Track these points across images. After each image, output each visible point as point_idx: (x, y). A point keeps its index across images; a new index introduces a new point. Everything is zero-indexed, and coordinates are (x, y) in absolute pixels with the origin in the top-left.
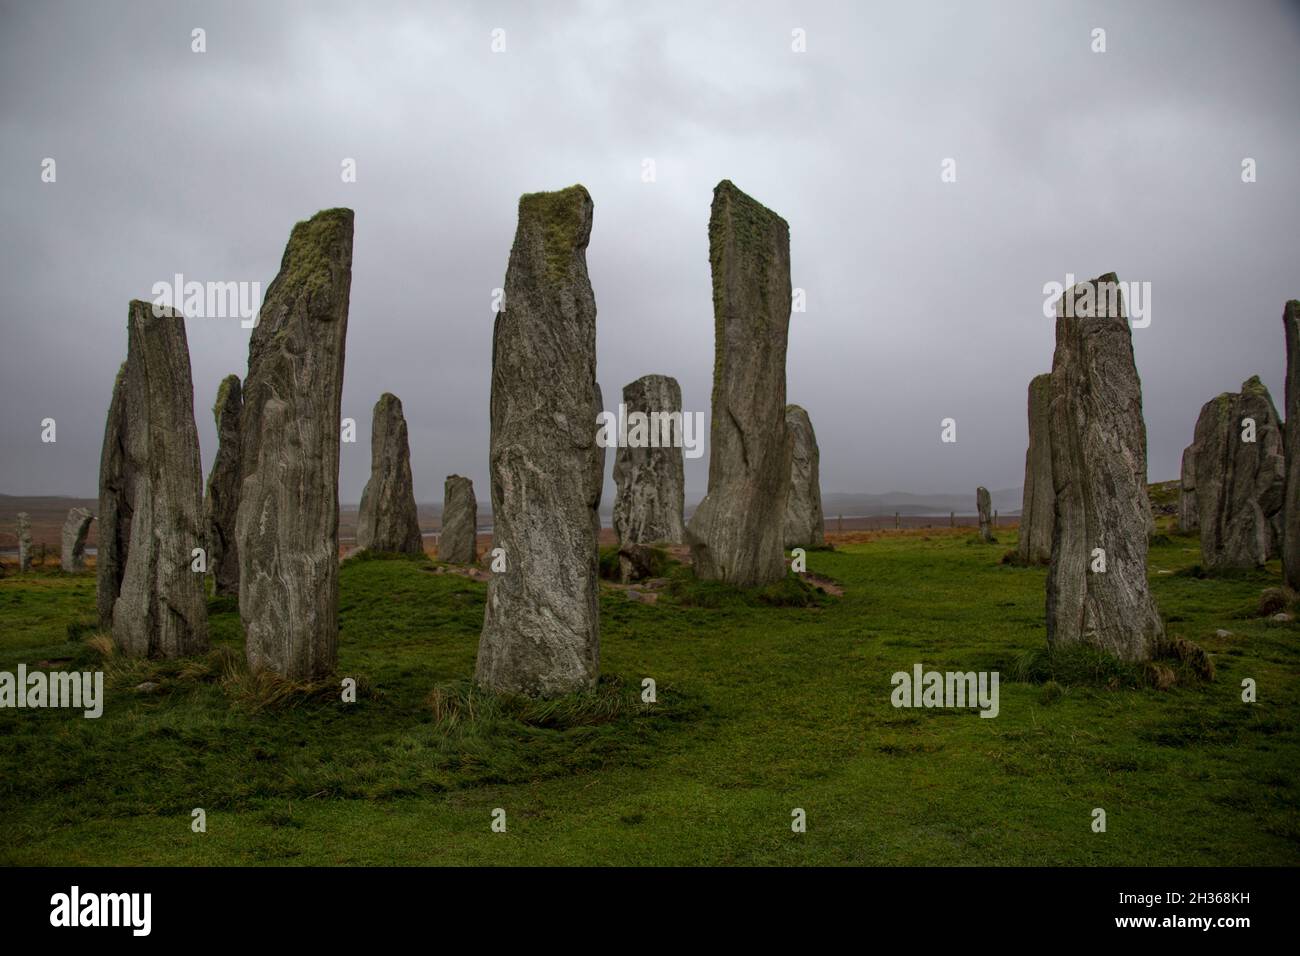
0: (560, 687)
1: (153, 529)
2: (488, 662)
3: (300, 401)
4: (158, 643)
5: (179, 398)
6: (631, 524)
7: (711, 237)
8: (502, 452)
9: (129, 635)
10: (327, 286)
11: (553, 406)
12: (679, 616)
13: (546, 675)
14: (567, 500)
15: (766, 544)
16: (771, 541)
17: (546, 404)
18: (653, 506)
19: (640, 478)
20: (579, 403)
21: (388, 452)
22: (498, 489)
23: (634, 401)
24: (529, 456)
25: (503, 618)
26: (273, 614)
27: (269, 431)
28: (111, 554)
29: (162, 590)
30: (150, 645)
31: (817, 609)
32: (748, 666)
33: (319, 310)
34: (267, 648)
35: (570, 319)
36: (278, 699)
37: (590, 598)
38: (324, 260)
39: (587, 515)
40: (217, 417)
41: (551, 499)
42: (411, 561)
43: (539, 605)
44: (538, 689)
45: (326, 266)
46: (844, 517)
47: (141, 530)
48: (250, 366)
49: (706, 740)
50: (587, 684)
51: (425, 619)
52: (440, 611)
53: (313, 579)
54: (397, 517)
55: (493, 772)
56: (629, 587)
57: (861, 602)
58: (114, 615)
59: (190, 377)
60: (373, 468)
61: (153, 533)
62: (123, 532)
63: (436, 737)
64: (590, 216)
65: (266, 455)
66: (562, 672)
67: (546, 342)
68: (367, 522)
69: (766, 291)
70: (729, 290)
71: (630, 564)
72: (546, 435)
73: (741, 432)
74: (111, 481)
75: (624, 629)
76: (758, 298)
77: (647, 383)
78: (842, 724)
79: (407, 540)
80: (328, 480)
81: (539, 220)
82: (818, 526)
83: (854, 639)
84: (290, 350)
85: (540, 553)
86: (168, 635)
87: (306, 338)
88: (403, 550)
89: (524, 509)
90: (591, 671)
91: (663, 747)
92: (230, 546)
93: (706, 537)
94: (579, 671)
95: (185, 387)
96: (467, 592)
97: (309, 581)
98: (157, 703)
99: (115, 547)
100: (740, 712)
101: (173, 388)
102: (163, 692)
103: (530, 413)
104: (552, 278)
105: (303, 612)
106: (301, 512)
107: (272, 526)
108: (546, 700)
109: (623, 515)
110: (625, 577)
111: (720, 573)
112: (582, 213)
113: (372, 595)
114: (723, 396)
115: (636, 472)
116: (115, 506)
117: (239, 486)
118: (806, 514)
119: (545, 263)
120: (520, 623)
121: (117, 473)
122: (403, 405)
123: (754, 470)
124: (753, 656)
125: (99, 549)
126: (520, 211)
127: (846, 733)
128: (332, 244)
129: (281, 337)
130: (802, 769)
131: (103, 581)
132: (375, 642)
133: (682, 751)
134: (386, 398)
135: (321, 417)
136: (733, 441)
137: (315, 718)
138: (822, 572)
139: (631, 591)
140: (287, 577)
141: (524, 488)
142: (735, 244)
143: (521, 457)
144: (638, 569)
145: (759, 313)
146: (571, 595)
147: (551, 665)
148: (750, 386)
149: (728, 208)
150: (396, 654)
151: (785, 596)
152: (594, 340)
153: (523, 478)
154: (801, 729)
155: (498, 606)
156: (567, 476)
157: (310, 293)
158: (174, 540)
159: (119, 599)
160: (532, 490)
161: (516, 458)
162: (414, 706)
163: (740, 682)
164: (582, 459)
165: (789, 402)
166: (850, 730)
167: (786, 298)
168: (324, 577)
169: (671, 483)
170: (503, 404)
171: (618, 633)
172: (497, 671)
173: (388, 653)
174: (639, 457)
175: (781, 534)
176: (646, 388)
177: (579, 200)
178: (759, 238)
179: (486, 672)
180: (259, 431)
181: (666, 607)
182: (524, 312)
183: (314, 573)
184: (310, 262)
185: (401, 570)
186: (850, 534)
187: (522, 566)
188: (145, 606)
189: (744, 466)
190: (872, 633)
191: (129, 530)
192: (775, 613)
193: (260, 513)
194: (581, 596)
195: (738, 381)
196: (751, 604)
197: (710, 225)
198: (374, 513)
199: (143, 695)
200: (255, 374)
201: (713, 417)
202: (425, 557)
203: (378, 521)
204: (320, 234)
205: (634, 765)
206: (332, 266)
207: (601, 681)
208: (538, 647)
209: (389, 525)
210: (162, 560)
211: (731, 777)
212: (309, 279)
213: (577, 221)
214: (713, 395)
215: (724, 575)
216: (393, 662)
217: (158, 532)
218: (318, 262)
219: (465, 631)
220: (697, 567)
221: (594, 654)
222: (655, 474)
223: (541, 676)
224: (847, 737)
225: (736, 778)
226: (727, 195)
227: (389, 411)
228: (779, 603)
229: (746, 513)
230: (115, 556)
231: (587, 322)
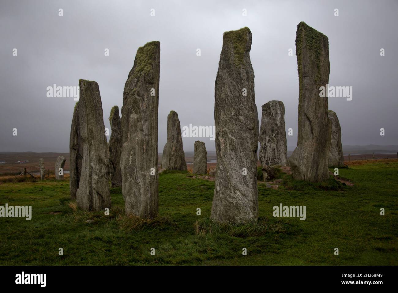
0: (244, 221)
1: (90, 163)
2: (216, 212)
3: (142, 114)
4: (93, 205)
5: (98, 115)
6: (266, 158)
7: (296, 45)
8: (219, 132)
9: (82, 202)
10: (151, 71)
11: (238, 113)
12: (288, 194)
13: (238, 217)
14: (245, 149)
15: (321, 166)
16: (323, 164)
17: (236, 113)
18: (274, 151)
19: (269, 141)
20: (249, 112)
21: (173, 133)
22: (218, 145)
23: (266, 111)
24: (230, 133)
25: (221, 195)
26: (135, 194)
27: (132, 126)
28: (74, 173)
29: (94, 186)
30: (90, 206)
31: (342, 192)
32: (317, 214)
33: (149, 80)
34: (133, 206)
35: (244, 80)
36: (137, 226)
37: (255, 187)
38: (150, 61)
39: (253, 155)
40: (110, 122)
41: (239, 149)
42: (183, 173)
43: (235, 190)
44: (235, 222)
45: (151, 63)
46: (350, 155)
47: (86, 164)
48: (124, 102)
49: (302, 243)
50: (254, 220)
51: (190, 195)
52: (195, 193)
53: (149, 181)
54: (177, 157)
55: (219, 254)
56: (267, 183)
57: (361, 189)
58: (77, 195)
59: (102, 107)
60: (168, 139)
61: (90, 165)
62: (78, 164)
63: (197, 240)
64: (251, 39)
65: (131, 135)
66: (244, 215)
67: (235, 89)
68: (166, 159)
69: (319, 65)
70: (304, 66)
71: (267, 174)
72: (236, 125)
73: (310, 122)
74: (74, 146)
75: (266, 199)
76: (316, 68)
77: (271, 104)
78: (358, 238)
79: (181, 166)
80: (154, 144)
81: (231, 41)
82: (341, 158)
83: (360, 203)
84: (138, 95)
85: (235, 170)
86: (96, 202)
87: (144, 91)
88: (180, 169)
89: (229, 153)
90: (255, 215)
91: (285, 246)
92: (116, 169)
93: (297, 163)
94: (251, 215)
95: (100, 110)
96: (205, 185)
97: (148, 181)
98: (93, 227)
99: (76, 170)
100: (315, 232)
101: (96, 111)
102: (95, 223)
103: (230, 116)
104: (237, 64)
105: (146, 193)
106: (144, 156)
107: (134, 161)
108: (238, 226)
109: (263, 155)
110: (265, 179)
111: (303, 177)
112: (248, 38)
113: (169, 187)
114: (303, 107)
115: (267, 138)
116: (75, 155)
117: (121, 147)
118: (336, 154)
119: (234, 58)
120: (228, 197)
121: (76, 143)
122: (178, 115)
123: (316, 137)
124: (319, 209)
125: (70, 171)
126: (224, 39)
127: (360, 242)
128: (153, 55)
129: (135, 91)
130: (342, 256)
131: (72, 183)
132: (171, 204)
133: (292, 247)
134: (172, 112)
135: (151, 120)
136: (307, 125)
137: (151, 233)
138: (344, 177)
139: (268, 184)
140: (139, 180)
141: (228, 145)
142: (306, 47)
143: (227, 133)
144: (270, 176)
145: (317, 74)
146: (247, 186)
147: (240, 213)
148: (313, 103)
149: (303, 33)
150: (179, 209)
151: (330, 186)
152: (254, 87)
153: (228, 141)
154: (341, 240)
155: (219, 190)
156: (245, 140)
157: (145, 74)
158: (98, 167)
159: (78, 189)
160: (231, 146)
161: (225, 134)
162: (187, 229)
163: (314, 220)
164: (250, 133)
165: (329, 109)
166: (361, 241)
167: (328, 68)
168: (153, 180)
169: (281, 142)
170: (219, 113)
171: (263, 201)
172: (219, 215)
173: (176, 208)
174: (269, 132)
175: (327, 161)
176: (271, 106)
177: (246, 33)
178: (316, 44)
179: (215, 215)
180: (128, 126)
181: (282, 191)
182: (226, 77)
183: (149, 178)
184: (144, 62)
185: (180, 177)
186: (354, 162)
187: (228, 175)
188: (88, 192)
189: (312, 135)
190: (367, 201)
191: (81, 164)
192: (326, 193)
193: (129, 156)
194: (251, 186)
195: (309, 101)
196: (315, 189)
197: (296, 40)
198: (169, 156)
199: (88, 224)
200: (126, 105)
201: (299, 116)
202: (188, 172)
203: (170, 159)
204: (148, 51)
205: (274, 252)
206: (153, 63)
207: (259, 219)
208: (235, 206)
209: (174, 160)
210: (94, 174)
211: (314, 258)
212: (144, 68)
213: (246, 41)
214: (298, 107)
215: (305, 178)
216: (178, 212)
217: (92, 164)
218: (147, 62)
219: (205, 200)
220: (294, 175)
221: (256, 209)
222: (275, 139)
223: (236, 217)
224: (361, 243)
225: (316, 259)
226: (303, 28)
227: (173, 117)
228: (327, 189)
229: (313, 153)
230: (76, 174)
231: (251, 80)
